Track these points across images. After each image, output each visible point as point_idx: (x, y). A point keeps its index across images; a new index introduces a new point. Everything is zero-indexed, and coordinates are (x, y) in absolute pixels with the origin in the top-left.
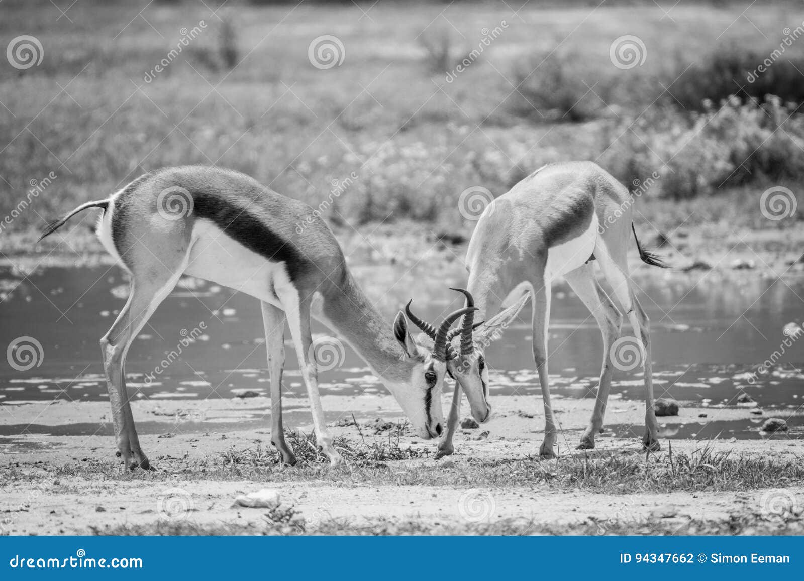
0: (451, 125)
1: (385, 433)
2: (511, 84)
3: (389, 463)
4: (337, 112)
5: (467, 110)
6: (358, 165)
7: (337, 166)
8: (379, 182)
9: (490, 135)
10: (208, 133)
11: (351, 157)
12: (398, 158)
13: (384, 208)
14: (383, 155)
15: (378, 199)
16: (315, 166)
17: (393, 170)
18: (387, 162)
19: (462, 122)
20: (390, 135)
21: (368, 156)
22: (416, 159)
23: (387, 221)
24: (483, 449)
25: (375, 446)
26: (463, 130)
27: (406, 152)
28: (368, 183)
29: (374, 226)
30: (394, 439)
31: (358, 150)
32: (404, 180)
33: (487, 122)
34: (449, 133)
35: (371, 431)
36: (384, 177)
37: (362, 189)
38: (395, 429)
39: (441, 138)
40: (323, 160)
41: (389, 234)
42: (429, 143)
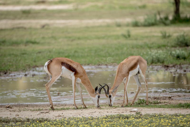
0: (166, 47)
1: (155, 99)
2: (177, 40)
3: (156, 104)
4: (147, 45)
5: (169, 44)
6: (151, 54)
7: (147, 54)
8: (154, 57)
9: (173, 49)
10: (125, 49)
11: (150, 53)
12: (157, 53)
13: (155, 61)
14: (155, 52)
15: (154, 60)
16: (143, 54)
17: (157, 55)
18: (156, 53)
19: (168, 46)
20: (156, 49)
21: (152, 52)
22: (161, 53)
23: (156, 63)
24: (172, 102)
25: (154, 101)
26: (168, 48)
27: (159, 52)
28: (152, 57)
29: (153, 64)
30: (157, 100)
31: (151, 51)
32: (159, 56)
33: (172, 47)
34: (166, 49)
35: (153, 99)
36: (155, 56)
37: (151, 58)
38: (157, 99)
39: (165, 49)
40: (145, 53)
41: (156, 66)
42: (163, 50)
